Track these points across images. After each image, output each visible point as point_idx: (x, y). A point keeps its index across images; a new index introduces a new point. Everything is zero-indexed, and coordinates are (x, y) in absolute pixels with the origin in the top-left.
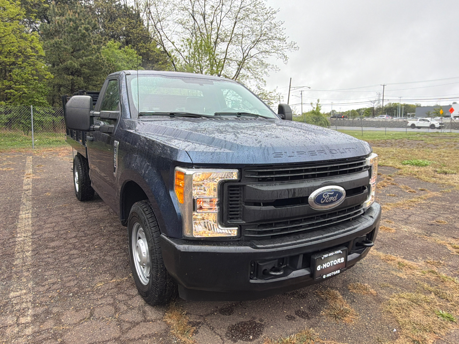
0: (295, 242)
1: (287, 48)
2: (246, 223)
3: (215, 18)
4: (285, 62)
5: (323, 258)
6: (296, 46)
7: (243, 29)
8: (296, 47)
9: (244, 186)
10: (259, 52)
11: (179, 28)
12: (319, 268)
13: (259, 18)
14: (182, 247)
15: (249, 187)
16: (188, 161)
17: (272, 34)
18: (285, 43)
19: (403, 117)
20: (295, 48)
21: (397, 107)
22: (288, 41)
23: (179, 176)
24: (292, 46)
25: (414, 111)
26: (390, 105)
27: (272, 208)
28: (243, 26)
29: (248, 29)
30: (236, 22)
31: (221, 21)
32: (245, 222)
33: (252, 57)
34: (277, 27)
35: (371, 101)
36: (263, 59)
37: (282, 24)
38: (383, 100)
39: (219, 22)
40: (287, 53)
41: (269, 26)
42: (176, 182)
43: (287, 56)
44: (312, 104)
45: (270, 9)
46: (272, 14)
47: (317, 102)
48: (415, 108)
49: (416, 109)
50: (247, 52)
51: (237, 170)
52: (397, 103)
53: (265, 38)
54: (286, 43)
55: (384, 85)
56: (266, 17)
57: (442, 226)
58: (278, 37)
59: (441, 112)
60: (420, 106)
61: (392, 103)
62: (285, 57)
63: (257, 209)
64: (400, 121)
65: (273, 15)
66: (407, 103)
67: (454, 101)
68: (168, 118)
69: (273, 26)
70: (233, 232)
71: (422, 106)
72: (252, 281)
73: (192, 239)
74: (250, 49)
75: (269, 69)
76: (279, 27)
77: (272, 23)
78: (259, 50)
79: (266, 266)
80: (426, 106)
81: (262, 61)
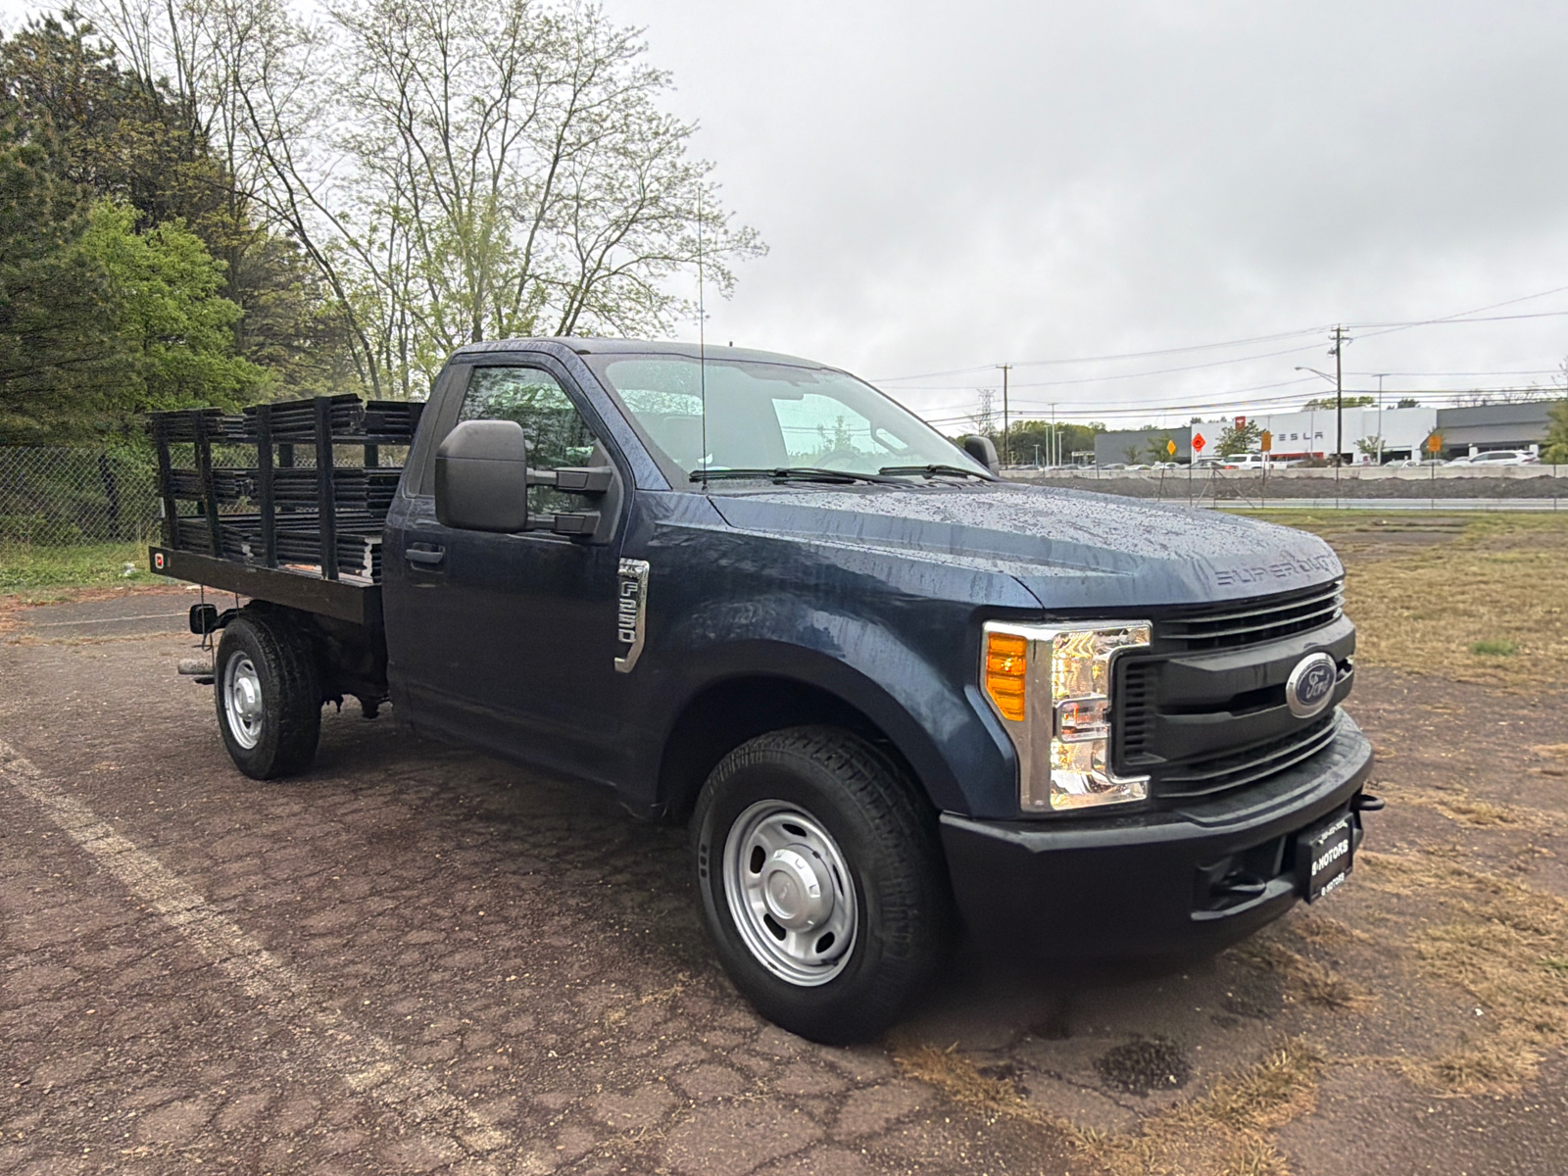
0: (1270, 803)
1: (728, 246)
2: (1170, 761)
3: (484, 138)
4: (724, 293)
5: (1321, 842)
6: (758, 241)
7: (578, 179)
8: (758, 244)
9: (1164, 662)
10: (636, 258)
11: (349, 166)
12: (1315, 868)
13: (631, 147)
14: (1033, 839)
15: (1177, 665)
16: (1029, 602)
17: (678, 202)
18: (722, 230)
19: (1060, 466)
20: (755, 247)
21: (1042, 433)
22: (734, 226)
23: (997, 645)
24: (747, 241)
25: (1089, 447)
26: (1020, 428)
27: (1226, 716)
28: (579, 169)
29: (593, 180)
30: (557, 158)
31: (504, 150)
32: (1164, 760)
33: (615, 273)
34: (693, 180)
35: (972, 417)
36: (651, 280)
37: (709, 169)
38: (1006, 412)
39: (497, 154)
40: (731, 262)
41: (665, 173)
42: (987, 662)
43: (732, 275)
44: (821, 429)
45: (669, 120)
46: (675, 136)
47: (837, 425)
48: (1092, 438)
49: (1096, 439)
50: (596, 254)
51: (1149, 622)
52: (1039, 420)
53: (654, 211)
54: (726, 232)
55: (1006, 368)
56: (654, 145)
57: (1388, 761)
58: (696, 211)
59: (1171, 447)
60: (1103, 431)
61: (1025, 421)
62: (727, 276)
63: (1196, 722)
64: (1063, 476)
65: (681, 140)
66: (1065, 422)
67: (1195, 416)
68: (766, 486)
69: (680, 174)
70: (1136, 789)
71: (1108, 429)
72: (1196, 916)
73: (1047, 816)
74: (608, 247)
75: (675, 314)
76: (700, 180)
77: (678, 165)
78: (635, 253)
79: (1216, 872)
80: (1119, 429)
81: (648, 288)
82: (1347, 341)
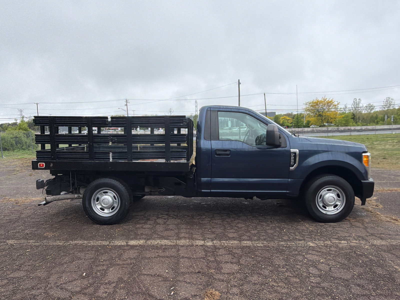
82: (128, 103)
